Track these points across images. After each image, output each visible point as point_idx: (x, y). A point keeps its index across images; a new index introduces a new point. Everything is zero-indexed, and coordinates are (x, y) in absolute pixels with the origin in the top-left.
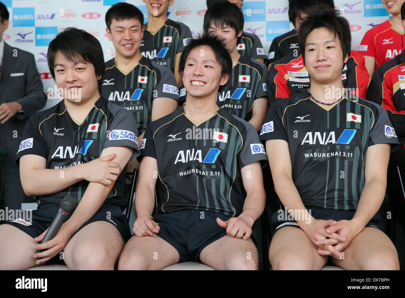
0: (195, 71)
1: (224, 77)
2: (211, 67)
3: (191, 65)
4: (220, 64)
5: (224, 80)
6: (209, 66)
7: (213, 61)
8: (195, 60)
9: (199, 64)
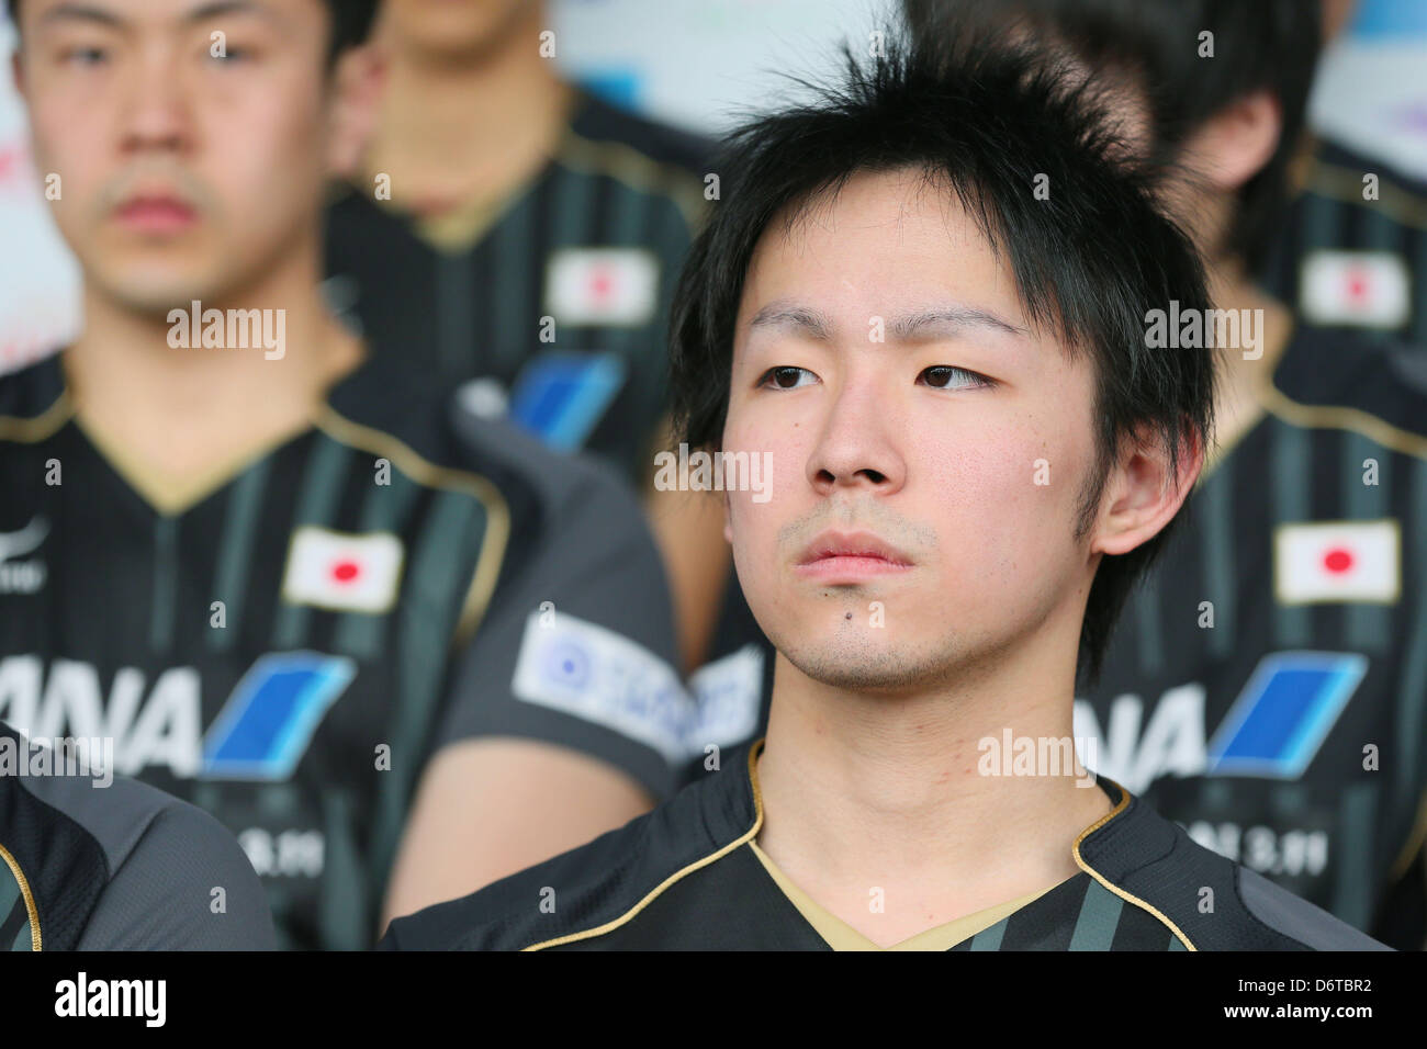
0: (827, 430)
1: (1138, 466)
2: (984, 380)
3: (785, 377)
4: (1069, 338)
5: (1142, 497)
6: (965, 371)
7: (993, 321)
8: (811, 328)
9: (866, 365)
